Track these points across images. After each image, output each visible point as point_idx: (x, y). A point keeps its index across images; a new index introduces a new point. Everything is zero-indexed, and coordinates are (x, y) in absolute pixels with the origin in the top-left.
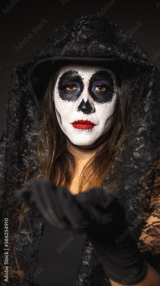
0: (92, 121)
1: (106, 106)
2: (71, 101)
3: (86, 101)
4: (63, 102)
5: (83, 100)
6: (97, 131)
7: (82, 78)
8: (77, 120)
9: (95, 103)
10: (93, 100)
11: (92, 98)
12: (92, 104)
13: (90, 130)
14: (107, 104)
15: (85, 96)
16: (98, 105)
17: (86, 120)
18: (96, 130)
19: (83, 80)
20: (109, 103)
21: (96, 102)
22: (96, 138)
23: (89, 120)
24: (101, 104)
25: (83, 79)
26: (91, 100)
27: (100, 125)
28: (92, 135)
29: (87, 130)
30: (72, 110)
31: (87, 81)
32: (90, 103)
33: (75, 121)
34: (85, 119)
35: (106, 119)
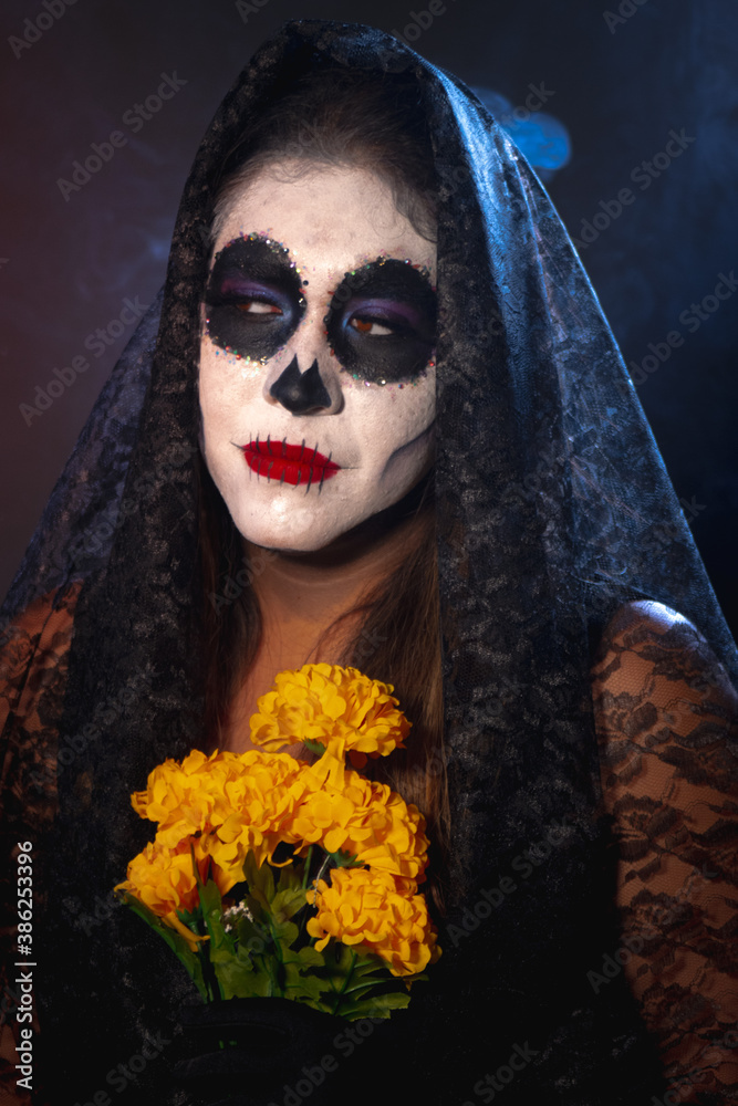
0: (324, 451)
1: (393, 398)
2: (249, 358)
3: (304, 366)
4: (217, 353)
5: (295, 361)
6: (346, 494)
7: (303, 279)
8: (263, 439)
9: (346, 377)
10: (340, 367)
11: (334, 359)
12: (333, 381)
13: (314, 486)
14: (401, 387)
15: (306, 344)
16: (359, 387)
17: (300, 444)
18: (342, 488)
19: (306, 288)
20: (407, 387)
21: (352, 374)
22: (339, 525)
23: (310, 445)
24: (375, 385)
25: (306, 283)
26: (331, 364)
27: (361, 471)
28: (320, 510)
29: (303, 487)
30: (247, 395)
31: (320, 293)
32: (323, 378)
33: (254, 439)
34: (293, 440)
35: (391, 451)
